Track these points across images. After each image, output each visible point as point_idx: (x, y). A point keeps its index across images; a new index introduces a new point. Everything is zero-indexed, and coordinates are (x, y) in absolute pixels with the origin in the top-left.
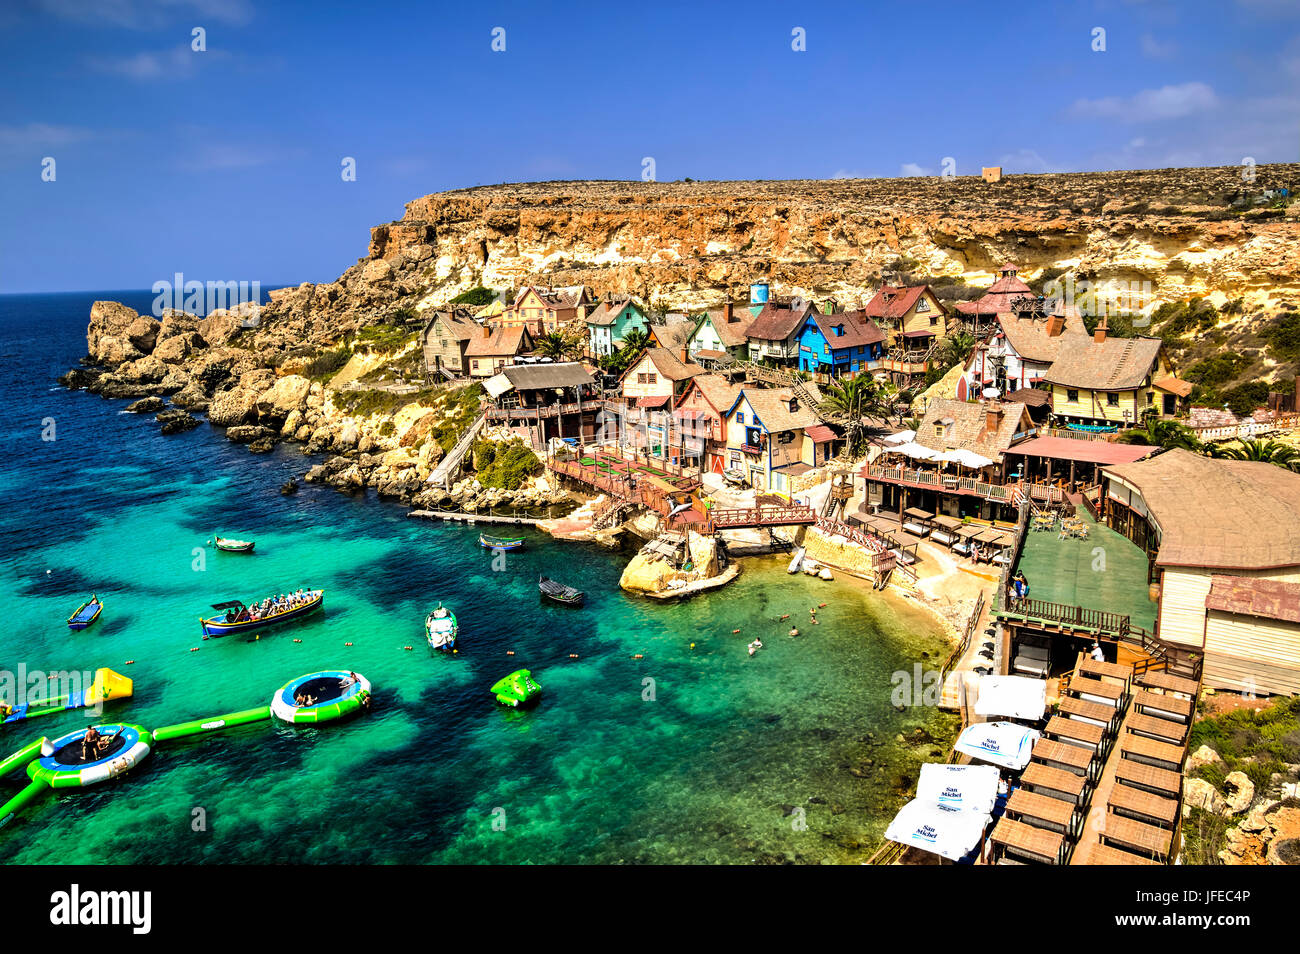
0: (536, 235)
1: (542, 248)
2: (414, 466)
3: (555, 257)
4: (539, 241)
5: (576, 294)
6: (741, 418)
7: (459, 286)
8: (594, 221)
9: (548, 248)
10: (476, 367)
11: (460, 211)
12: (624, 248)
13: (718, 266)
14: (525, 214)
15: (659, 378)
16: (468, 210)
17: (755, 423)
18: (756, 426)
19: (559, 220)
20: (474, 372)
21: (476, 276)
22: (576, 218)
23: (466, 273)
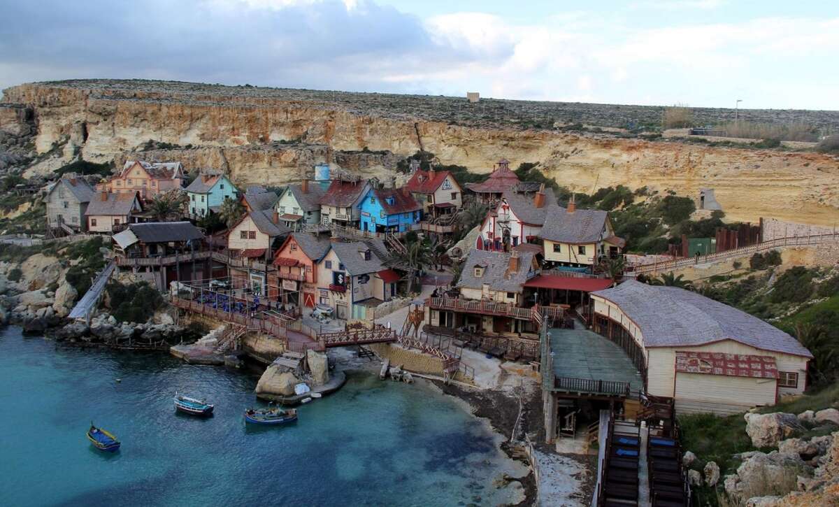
0: (130, 121)
1: (135, 131)
2: (51, 305)
3: (147, 138)
4: (133, 126)
5: (173, 169)
6: (328, 265)
7: (62, 159)
8: (180, 112)
9: (140, 131)
10: (94, 224)
11: (61, 99)
12: (203, 134)
13: (288, 151)
14: (122, 104)
15: (258, 234)
16: (69, 98)
17: (341, 269)
18: (341, 271)
19: (150, 110)
20: (92, 229)
21: (77, 151)
22: (165, 110)
23: (69, 149)
